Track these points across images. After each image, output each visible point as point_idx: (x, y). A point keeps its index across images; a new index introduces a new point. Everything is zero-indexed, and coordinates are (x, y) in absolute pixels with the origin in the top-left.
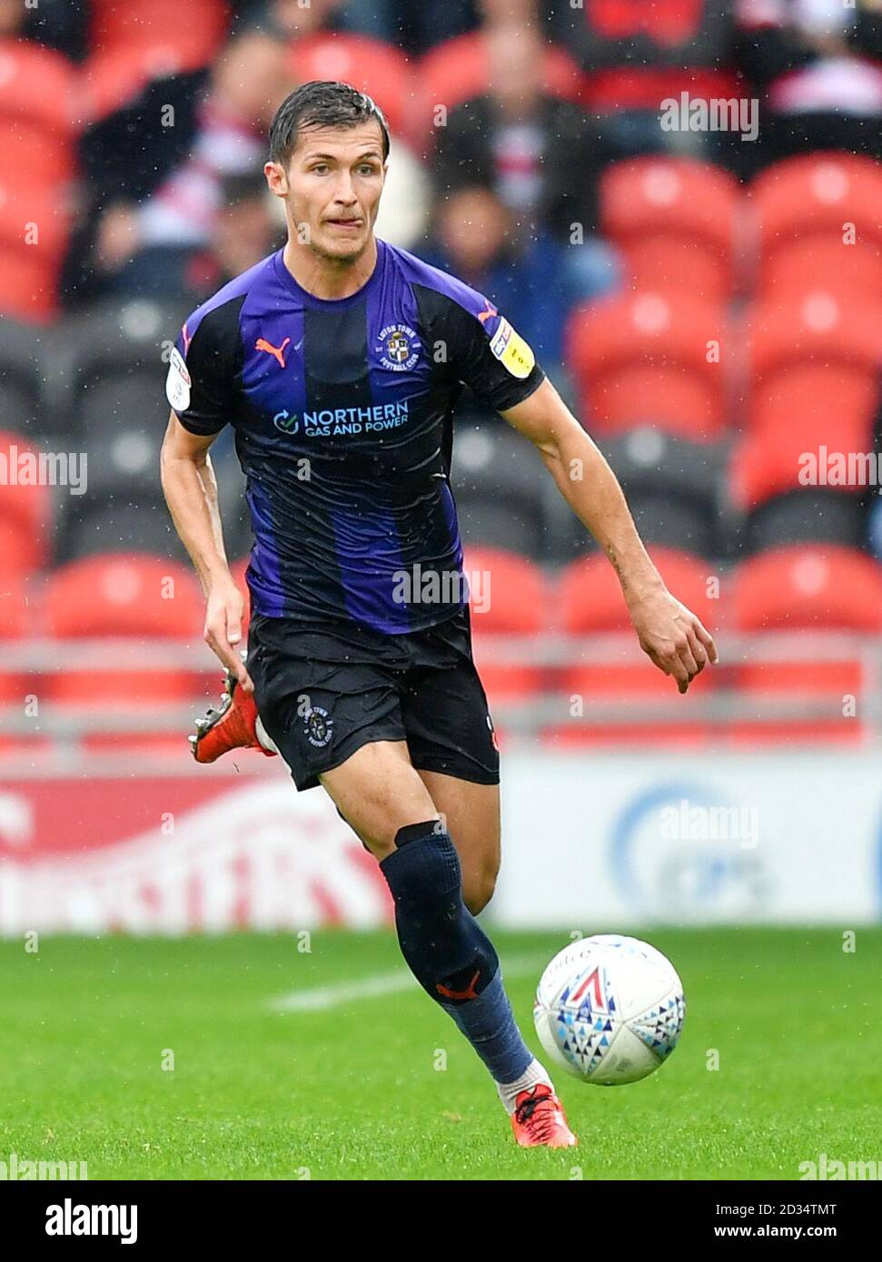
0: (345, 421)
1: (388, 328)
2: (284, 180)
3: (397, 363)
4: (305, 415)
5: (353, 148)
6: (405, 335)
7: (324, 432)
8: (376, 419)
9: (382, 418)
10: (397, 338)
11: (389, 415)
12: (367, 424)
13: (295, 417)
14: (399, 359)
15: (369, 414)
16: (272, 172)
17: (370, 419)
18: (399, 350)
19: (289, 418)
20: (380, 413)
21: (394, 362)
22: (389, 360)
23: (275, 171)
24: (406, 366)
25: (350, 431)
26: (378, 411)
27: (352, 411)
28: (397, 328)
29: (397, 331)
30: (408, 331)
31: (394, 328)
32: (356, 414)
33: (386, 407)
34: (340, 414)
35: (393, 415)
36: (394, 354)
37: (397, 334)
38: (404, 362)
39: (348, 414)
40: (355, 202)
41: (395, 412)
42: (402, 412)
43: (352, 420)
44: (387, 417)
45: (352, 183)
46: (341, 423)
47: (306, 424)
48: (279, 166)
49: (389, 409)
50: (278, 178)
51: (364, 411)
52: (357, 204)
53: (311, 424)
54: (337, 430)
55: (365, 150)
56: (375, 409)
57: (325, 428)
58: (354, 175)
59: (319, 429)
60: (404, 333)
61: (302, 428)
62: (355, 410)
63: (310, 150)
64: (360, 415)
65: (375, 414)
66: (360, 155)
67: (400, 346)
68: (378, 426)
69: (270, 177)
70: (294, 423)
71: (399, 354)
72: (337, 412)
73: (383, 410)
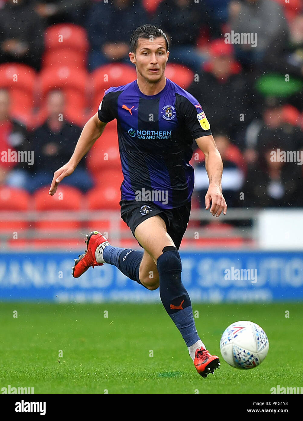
0: (150, 135)
1: (166, 106)
2: (135, 58)
3: (168, 118)
4: (138, 131)
5: (156, 46)
6: (171, 109)
7: (143, 138)
8: (160, 135)
9: (162, 135)
10: (169, 109)
11: (164, 135)
12: (157, 137)
13: (135, 131)
14: (169, 116)
15: (158, 134)
16: (131, 56)
17: (158, 135)
18: (169, 113)
19: (133, 131)
20: (161, 134)
21: (167, 117)
22: (165, 116)
23: (132, 55)
24: (171, 119)
25: (152, 138)
26: (161, 133)
27: (152, 132)
28: (169, 106)
29: (169, 107)
30: (173, 107)
31: (168, 106)
32: (154, 133)
33: (163, 132)
34: (148, 132)
35: (166, 135)
36: (167, 114)
37: (169, 108)
38: (170, 117)
39: (151, 132)
40: (157, 63)
41: (166, 134)
42: (169, 135)
43: (152, 135)
44: (163, 135)
45: (156, 57)
46: (149, 135)
47: (138, 134)
48: (133, 54)
49: (165, 133)
50: (133, 58)
51: (156, 132)
52: (158, 64)
53: (139, 134)
54: (147, 137)
55: (159, 46)
56: (160, 132)
57: (143, 136)
58: (157, 55)
59: (142, 136)
60: (171, 108)
61: (137, 135)
62: (153, 131)
63: (142, 47)
64: (155, 133)
65: (160, 134)
66: (158, 48)
67: (170, 112)
68: (160, 138)
69: (131, 57)
70: (134, 133)
71: (169, 114)
72: (148, 131)
73: (162, 133)
